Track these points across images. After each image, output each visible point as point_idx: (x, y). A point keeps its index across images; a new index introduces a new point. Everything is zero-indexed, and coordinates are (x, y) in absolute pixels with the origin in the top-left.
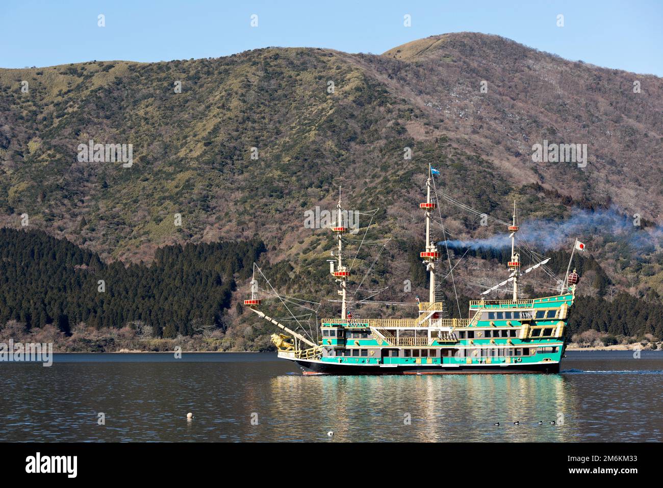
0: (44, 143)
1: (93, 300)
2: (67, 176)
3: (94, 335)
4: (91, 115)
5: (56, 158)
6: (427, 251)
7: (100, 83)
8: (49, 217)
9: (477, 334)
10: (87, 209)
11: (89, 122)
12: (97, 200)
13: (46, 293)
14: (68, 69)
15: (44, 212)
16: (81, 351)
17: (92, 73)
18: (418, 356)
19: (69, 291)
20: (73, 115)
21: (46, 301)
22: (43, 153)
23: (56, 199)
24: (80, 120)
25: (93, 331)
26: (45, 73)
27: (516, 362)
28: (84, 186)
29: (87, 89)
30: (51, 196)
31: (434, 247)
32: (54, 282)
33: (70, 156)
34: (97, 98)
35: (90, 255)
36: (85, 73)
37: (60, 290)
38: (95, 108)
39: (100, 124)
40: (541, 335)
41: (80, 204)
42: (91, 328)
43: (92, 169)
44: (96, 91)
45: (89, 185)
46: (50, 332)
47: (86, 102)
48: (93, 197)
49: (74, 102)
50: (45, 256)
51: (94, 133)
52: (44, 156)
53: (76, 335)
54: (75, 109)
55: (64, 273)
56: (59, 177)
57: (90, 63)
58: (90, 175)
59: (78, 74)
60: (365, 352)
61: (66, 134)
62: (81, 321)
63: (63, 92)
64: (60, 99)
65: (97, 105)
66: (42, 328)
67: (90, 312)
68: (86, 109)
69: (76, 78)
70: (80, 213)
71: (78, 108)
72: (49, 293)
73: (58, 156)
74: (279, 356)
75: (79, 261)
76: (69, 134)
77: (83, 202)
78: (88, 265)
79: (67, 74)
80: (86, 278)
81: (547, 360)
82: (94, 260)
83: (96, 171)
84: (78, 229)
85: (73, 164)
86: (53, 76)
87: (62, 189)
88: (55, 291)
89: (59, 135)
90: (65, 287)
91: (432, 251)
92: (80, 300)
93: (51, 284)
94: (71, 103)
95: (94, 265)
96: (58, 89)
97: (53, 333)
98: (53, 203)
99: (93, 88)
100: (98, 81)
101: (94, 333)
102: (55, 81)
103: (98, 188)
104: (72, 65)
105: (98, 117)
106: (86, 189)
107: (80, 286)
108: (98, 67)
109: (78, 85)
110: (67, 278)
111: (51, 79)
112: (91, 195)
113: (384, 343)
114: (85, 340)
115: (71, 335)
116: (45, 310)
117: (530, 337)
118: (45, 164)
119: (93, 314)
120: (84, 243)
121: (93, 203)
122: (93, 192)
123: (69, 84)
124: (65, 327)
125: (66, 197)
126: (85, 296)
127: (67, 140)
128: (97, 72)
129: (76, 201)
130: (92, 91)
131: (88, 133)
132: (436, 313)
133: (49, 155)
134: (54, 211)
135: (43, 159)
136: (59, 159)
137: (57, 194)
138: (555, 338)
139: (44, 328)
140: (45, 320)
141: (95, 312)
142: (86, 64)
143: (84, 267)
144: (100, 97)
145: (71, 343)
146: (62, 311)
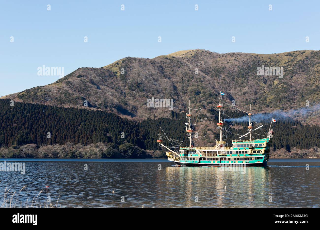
0: (280, 81)
1: (299, 139)
2: (288, 93)
3: (299, 152)
4: (297, 70)
5: (284, 87)
6: (219, 123)
7: (300, 59)
8: (282, 108)
9: (233, 153)
10: (296, 105)
11: (296, 73)
12: (299, 102)
13: (281, 136)
14: (288, 54)
15: (280, 107)
16: (294, 157)
17: (297, 55)
18: (212, 160)
19: (290, 136)
20: (290, 71)
21: (281, 140)
22: (279, 85)
23: (284, 102)
24: (293, 73)
25: (299, 150)
26: (280, 55)
27: (247, 162)
28: (295, 97)
29: (295, 61)
30: (282, 101)
31: (222, 121)
32: (284, 132)
33: (289, 86)
34: (299, 64)
35: (298, 122)
36: (294, 55)
37: (286, 135)
38: (298, 68)
39: (300, 74)
40: (256, 153)
41: (293, 103)
42: (298, 149)
43: (298, 90)
44: (299, 62)
45: (297, 96)
46: (283, 151)
47: (295, 66)
48: (298, 101)
49: (290, 66)
50: (280, 123)
51: (298, 77)
52: (280, 86)
53: (292, 152)
54: (291, 69)
55: (288, 129)
56: (285, 94)
57: (296, 51)
58: (297, 93)
59: (292, 55)
60: (194, 159)
61: (288, 78)
62: (294, 146)
63: (286, 62)
64: (285, 65)
65: (299, 67)
66: (280, 149)
67: (297, 144)
68: (295, 68)
69: (291, 57)
70: (293, 107)
71: (292, 68)
72: (282, 137)
73: (285, 86)
74: (168, 160)
75: (293, 125)
76: (289, 78)
77: (294, 103)
78: (297, 126)
79: (288, 55)
80: (296, 131)
81: (258, 162)
82: (299, 124)
83: (299, 91)
84: (293, 112)
85: (290, 89)
86: (282, 57)
87: (287, 98)
88: (285, 136)
89: (285, 78)
90: (288, 134)
91: (221, 123)
92: (294, 139)
93: (283, 133)
94: (289, 66)
95: (299, 126)
96: (285, 61)
97: (284, 151)
98: (283, 103)
99: (297, 60)
100: (299, 58)
101: (299, 151)
102: (283, 58)
103: (300, 97)
104: (289, 52)
105: (299, 71)
106: (296, 98)
107: (294, 134)
108: (299, 53)
109: (292, 60)
110: (289, 131)
111: (282, 58)
112: (298, 100)
113: (201, 156)
114: (296, 154)
115: (290, 152)
116: (281, 143)
117: (252, 153)
118: (280, 89)
119: (299, 144)
120: (295, 118)
121: (298, 103)
122: (298, 99)
123: (288, 59)
124: (288, 149)
125: (288, 101)
126: (296, 137)
127: (288, 80)
128: (299, 54)
129: (292, 102)
130: (297, 62)
131: (296, 77)
132: (221, 145)
133: (282, 86)
134: (284, 106)
135: (279, 87)
136: (285, 87)
137: (285, 100)
138: (262, 154)
139: (281, 149)
140: (281, 146)
141: (300, 143)
142: (294, 52)
143: (295, 126)
144: (300, 64)
145: (291, 155)
146: (287, 143)
